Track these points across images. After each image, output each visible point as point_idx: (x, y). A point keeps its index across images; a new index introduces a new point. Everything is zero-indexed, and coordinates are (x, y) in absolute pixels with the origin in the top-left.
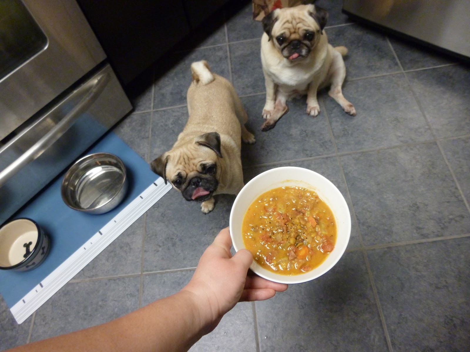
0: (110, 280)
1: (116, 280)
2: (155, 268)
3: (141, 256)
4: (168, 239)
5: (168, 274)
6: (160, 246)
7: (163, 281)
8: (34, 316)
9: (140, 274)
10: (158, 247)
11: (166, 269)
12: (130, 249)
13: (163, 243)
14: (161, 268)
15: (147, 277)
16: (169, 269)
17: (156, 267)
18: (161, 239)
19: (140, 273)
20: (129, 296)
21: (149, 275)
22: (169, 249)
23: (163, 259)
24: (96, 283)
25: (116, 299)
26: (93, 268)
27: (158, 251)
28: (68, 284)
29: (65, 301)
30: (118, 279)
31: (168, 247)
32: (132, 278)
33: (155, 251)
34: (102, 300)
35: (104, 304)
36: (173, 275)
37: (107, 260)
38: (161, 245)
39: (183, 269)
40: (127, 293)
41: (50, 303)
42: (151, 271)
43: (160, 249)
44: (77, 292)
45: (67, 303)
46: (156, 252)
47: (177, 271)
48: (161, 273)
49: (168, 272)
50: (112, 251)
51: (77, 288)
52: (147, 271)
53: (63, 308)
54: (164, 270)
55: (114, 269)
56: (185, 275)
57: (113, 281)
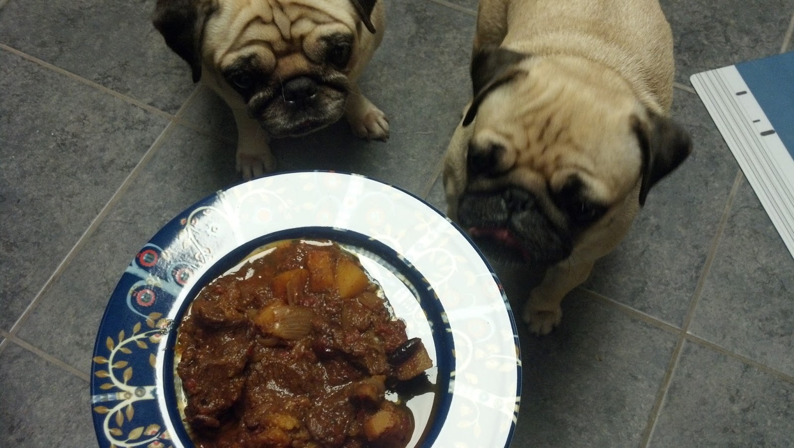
0: (704, 258)
1: (696, 272)
2: (685, 371)
3: (737, 352)
4: (760, 439)
5: (653, 397)
6: (745, 411)
7: (640, 377)
8: (689, 89)
9: (686, 329)
10: (746, 406)
11: (670, 398)
12: (771, 334)
13: (753, 424)
14: (678, 386)
15: (670, 345)
16: (667, 406)
17: (689, 376)
18: (769, 423)
19: (688, 332)
20: (640, 285)
21: (674, 351)
22: (725, 430)
23: (704, 402)
24: (709, 227)
25: (646, 255)
26: (756, 232)
27: (732, 400)
28: (735, 167)
30: (697, 277)
31: (733, 432)
32: (683, 307)
33: (738, 391)
34: (658, 227)
35: (648, 229)
36: (643, 406)
37: (763, 270)
38: (749, 416)
39: (649, 440)
40: (650, 284)
41: (705, 125)
42: (682, 359)
43: (736, 408)
44: (707, 184)
46: (733, 393)
47: (650, 422)
48: (663, 381)
49: (659, 398)
50: (783, 287)
51: (717, 185)
52: (687, 351)
54: (669, 392)
55: (731, 277)
56: (629, 436)
57: (696, 265)
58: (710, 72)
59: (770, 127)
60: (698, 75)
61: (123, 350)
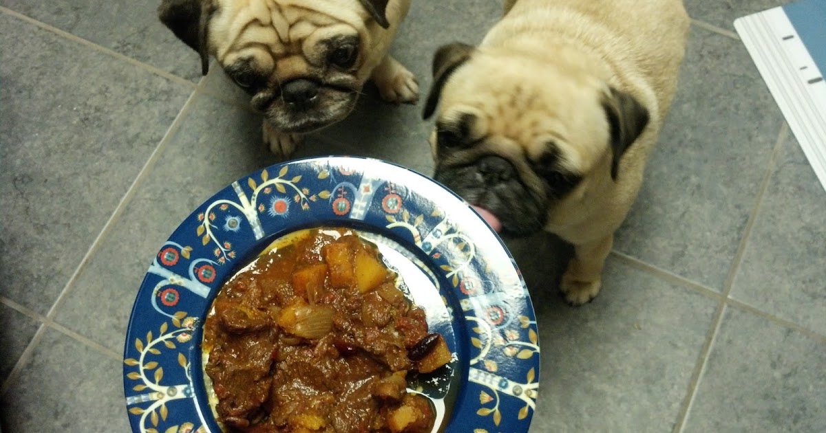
0: (746, 218)
1: (738, 233)
2: (726, 337)
3: (780, 316)
4: (801, 405)
5: (693, 365)
6: (786, 376)
7: (680, 344)
8: (733, 35)
9: (727, 294)
10: (788, 371)
11: (710, 366)
12: (814, 296)
13: (795, 390)
14: (718, 353)
15: (710, 311)
16: (707, 374)
17: (730, 342)
18: (811, 388)
19: (729, 297)
20: (680, 249)
21: (715, 317)
22: (766, 397)
23: (745, 369)
24: (752, 185)
25: (687, 216)
26: (800, 188)
27: (774, 366)
28: (780, 119)
29: (737, 107)
30: (739, 239)
31: (775, 399)
32: (725, 271)
33: (779, 357)
34: (699, 187)
35: (688, 189)
36: (682, 374)
37: (808, 229)
38: (791, 381)
39: (689, 409)
40: (690, 247)
41: (749, 73)
42: (723, 325)
43: (777, 374)
44: (750, 138)
45: (733, 109)
46: (775, 358)
47: (690, 391)
48: (705, 347)
49: (699, 366)
51: (760, 139)
52: (728, 316)
53: (722, 97)
54: (710, 360)
55: (774, 237)
56: (669, 405)
57: (738, 226)
58: (755, 16)
59: (818, 74)
60: (742, 19)
61: (152, 351)
